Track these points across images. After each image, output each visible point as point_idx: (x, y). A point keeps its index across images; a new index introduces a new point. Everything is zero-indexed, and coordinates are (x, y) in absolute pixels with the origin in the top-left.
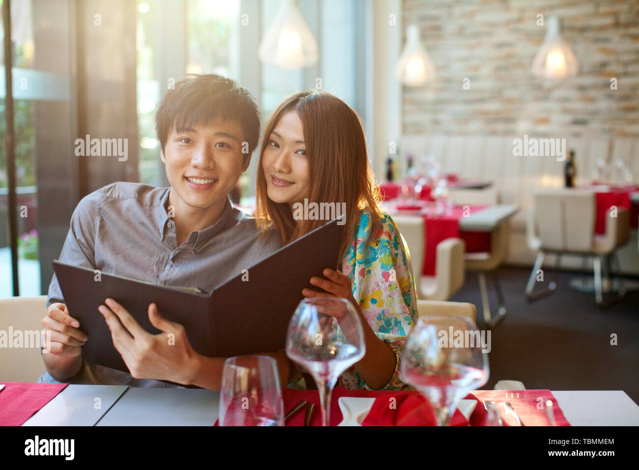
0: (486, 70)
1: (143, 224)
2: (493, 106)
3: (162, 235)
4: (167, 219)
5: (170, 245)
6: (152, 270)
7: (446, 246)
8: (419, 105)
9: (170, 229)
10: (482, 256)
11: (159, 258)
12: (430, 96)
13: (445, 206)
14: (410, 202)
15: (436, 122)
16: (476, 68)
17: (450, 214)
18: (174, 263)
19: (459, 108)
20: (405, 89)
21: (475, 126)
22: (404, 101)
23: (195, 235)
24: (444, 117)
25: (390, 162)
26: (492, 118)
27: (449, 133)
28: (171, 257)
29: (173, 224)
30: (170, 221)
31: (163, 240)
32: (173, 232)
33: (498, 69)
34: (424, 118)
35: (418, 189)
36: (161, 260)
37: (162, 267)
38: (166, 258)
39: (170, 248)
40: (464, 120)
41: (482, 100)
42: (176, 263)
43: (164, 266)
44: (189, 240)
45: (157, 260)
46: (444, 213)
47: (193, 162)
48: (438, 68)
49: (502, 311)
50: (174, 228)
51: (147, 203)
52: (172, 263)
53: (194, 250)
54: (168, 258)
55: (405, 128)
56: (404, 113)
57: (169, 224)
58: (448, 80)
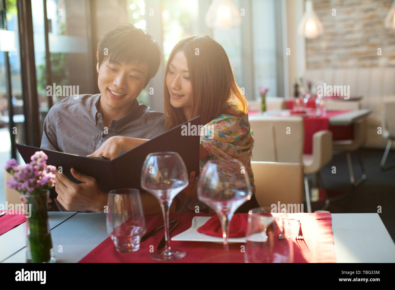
0: (358, 27)
1: (85, 117)
2: (363, 49)
3: (95, 122)
4: (96, 112)
5: (101, 128)
6: (92, 144)
7: (318, 135)
8: (317, 51)
9: (99, 118)
10: (348, 142)
11: (95, 136)
12: (323, 45)
13: (322, 111)
14: (301, 109)
15: (328, 61)
16: (352, 26)
17: (324, 115)
18: (104, 138)
19: (342, 51)
20: (308, 41)
21: (352, 62)
22: (307, 49)
23: (114, 122)
24: (332, 57)
25: (296, 86)
26: (362, 57)
27: (336, 68)
28: (102, 135)
29: (100, 115)
30: (98, 113)
31: (96, 125)
32: (101, 120)
33: (366, 26)
34: (319, 58)
35: (306, 101)
36: (96, 137)
37: (97, 141)
38: (99, 136)
39: (101, 130)
40: (345, 58)
41: (356, 46)
42: (105, 138)
43: (98, 140)
44: (111, 125)
45: (94, 137)
46: (321, 115)
47: (114, 83)
48: (325, 27)
49: (364, 177)
50: (101, 117)
51: (88, 104)
52: (102, 138)
53: (115, 131)
54: (101, 136)
55: (309, 65)
56: (307, 56)
57: (98, 115)
58: (334, 34)
